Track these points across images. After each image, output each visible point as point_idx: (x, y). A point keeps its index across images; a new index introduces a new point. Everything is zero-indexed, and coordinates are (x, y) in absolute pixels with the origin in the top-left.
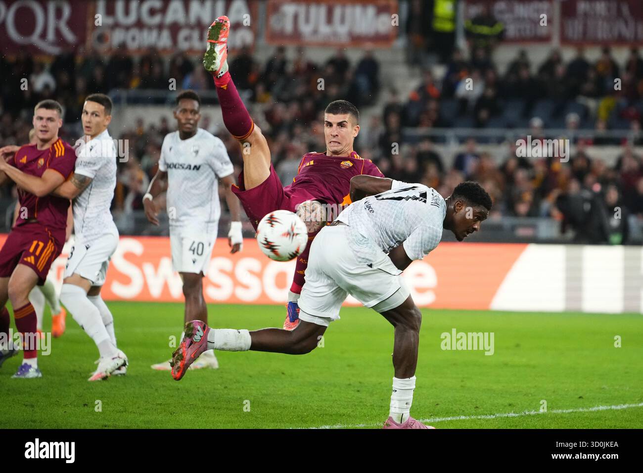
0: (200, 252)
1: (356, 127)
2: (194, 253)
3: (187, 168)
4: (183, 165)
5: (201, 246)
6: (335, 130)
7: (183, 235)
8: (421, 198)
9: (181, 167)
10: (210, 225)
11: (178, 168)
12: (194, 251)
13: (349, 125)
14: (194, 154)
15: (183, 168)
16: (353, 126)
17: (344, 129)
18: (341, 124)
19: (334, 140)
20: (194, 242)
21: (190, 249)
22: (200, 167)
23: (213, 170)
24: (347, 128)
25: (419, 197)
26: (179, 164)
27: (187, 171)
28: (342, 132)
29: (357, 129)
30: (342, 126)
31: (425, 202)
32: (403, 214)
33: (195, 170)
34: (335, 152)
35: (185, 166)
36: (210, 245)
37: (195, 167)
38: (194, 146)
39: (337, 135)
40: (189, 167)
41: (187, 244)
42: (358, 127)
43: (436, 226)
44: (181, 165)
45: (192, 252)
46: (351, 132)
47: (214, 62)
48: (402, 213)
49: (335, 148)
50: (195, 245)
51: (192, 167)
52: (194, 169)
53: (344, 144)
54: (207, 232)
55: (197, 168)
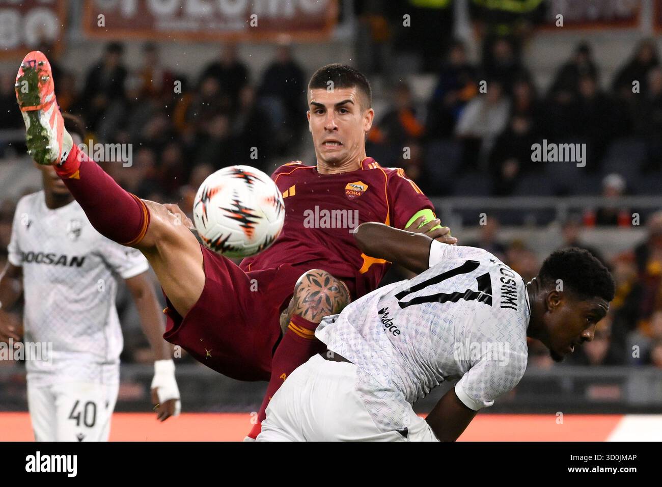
0: (90, 421)
1: (367, 111)
2: (78, 424)
3: (58, 263)
4: (51, 257)
5: (91, 408)
6: (331, 119)
7: (56, 389)
8: (483, 293)
9: (47, 261)
10: (105, 367)
11: (42, 262)
12: (78, 418)
13: (356, 108)
14: (73, 236)
15: (52, 261)
16: (362, 110)
17: (347, 117)
18: (342, 108)
19: (331, 137)
20: (77, 403)
21: (71, 417)
22: (83, 259)
23: (109, 266)
24: (353, 115)
25: (477, 290)
26: (42, 254)
27: (59, 267)
28: (344, 123)
29: (369, 115)
30: (343, 111)
31: (489, 302)
32: (452, 331)
33: (75, 265)
34: (334, 163)
35: (56, 259)
36: (107, 405)
37: (75, 259)
38: (72, 221)
39: (335, 129)
40: (63, 260)
41: (65, 406)
42: (371, 112)
43: (518, 348)
44: (47, 256)
45: (74, 422)
46: (361, 121)
47: (48, 149)
48: (449, 330)
49: (334, 155)
50: (80, 408)
51: (69, 259)
52: (71, 264)
53: (350, 145)
54: (101, 382)
55: (77, 262)
